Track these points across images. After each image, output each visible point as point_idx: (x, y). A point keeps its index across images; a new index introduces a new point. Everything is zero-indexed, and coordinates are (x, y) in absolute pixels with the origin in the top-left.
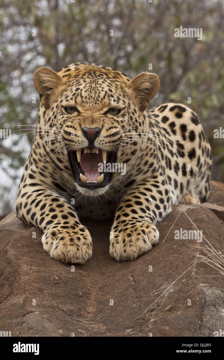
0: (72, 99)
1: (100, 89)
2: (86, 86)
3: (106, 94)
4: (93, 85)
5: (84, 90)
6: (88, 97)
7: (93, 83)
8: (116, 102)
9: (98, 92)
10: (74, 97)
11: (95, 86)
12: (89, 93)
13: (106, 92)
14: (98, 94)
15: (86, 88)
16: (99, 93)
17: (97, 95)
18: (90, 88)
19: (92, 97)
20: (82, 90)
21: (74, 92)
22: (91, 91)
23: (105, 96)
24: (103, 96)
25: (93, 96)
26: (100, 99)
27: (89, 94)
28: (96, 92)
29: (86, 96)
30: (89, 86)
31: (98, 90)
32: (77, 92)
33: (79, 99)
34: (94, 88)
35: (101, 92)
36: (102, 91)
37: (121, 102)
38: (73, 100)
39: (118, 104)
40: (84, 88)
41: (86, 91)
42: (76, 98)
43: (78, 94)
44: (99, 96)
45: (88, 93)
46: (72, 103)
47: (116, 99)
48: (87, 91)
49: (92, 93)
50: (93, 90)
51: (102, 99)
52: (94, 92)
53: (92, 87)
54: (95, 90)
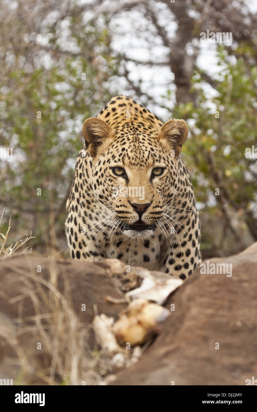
0: (119, 160)
1: (144, 148)
2: (130, 146)
3: (149, 154)
4: (137, 145)
5: (129, 150)
6: (134, 158)
7: (136, 142)
8: (158, 162)
9: (142, 152)
10: (121, 158)
11: (138, 145)
12: (135, 153)
13: (149, 152)
14: (142, 154)
15: (131, 148)
16: (144, 153)
17: (142, 156)
18: (134, 147)
19: (137, 157)
20: (127, 150)
21: (121, 152)
22: (136, 151)
23: (148, 157)
24: (147, 156)
25: (139, 156)
26: (144, 159)
27: (135, 155)
28: (140, 151)
29: (132, 156)
30: (133, 145)
31: (142, 149)
32: (123, 153)
33: (126, 160)
34: (138, 147)
35: (145, 152)
36: (146, 150)
37: (162, 160)
38: (121, 160)
39: (160, 163)
40: (129, 148)
41: (131, 152)
42: (123, 158)
43: (125, 154)
44: (143, 156)
45: (133, 153)
46: (120, 164)
47: (158, 159)
48: (133, 151)
49: (137, 153)
50: (137, 149)
51: (146, 160)
52: (138, 151)
53: (136, 147)
54: (139, 149)
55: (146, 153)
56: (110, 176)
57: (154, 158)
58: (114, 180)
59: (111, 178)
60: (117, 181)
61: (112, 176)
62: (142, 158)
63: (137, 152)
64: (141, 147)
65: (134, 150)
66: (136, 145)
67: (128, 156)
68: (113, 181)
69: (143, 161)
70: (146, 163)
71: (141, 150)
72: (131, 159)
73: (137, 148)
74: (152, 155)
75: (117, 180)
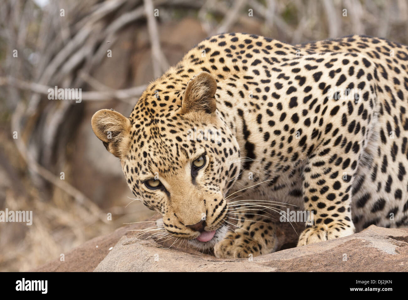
55: (174, 149)
56: (145, 192)
57: (186, 151)
58: (152, 195)
59: (148, 194)
60: (157, 196)
61: (147, 192)
62: (171, 159)
63: (162, 151)
64: (164, 142)
65: (157, 150)
66: (157, 142)
67: (153, 162)
68: (152, 197)
69: (173, 162)
70: (178, 164)
71: (166, 148)
72: (159, 165)
73: (159, 146)
74: (182, 149)
75: (156, 194)
